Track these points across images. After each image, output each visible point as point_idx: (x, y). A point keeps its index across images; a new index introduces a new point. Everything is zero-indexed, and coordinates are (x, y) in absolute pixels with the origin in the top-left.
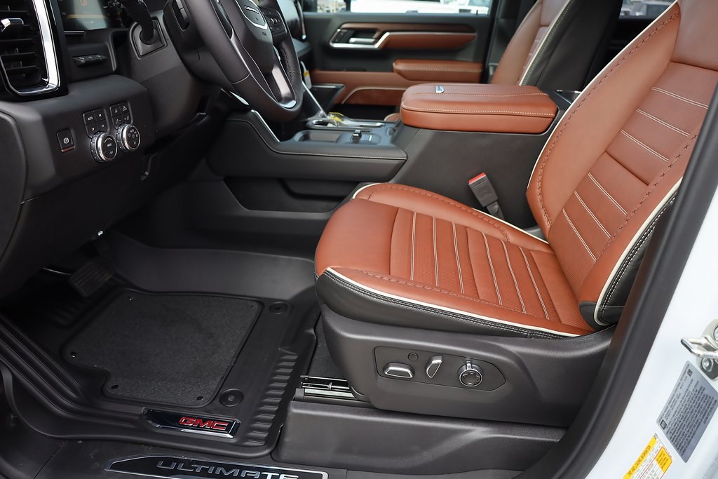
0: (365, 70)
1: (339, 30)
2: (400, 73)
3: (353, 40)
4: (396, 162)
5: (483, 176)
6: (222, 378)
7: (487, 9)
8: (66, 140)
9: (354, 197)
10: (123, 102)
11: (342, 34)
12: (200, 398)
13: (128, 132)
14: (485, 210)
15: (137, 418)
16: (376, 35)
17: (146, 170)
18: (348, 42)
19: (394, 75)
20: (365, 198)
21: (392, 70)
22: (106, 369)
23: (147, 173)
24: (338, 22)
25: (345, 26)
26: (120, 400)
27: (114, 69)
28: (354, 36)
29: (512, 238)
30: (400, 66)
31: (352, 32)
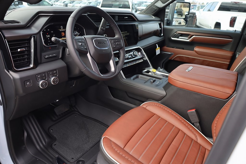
0: (183, 49)
1: (175, 33)
2: (196, 52)
3: (180, 37)
4: (162, 95)
5: (194, 110)
6: (83, 154)
7: (241, 30)
8: (28, 83)
9: (141, 105)
10: (55, 70)
11: (176, 35)
12: (73, 159)
13: (54, 79)
14: (193, 124)
15: (54, 158)
16: (189, 36)
17: (74, 84)
18: (178, 38)
19: (194, 52)
20: (145, 107)
21: (193, 50)
22: (57, 138)
23: (74, 85)
24: (176, 31)
25: (177, 32)
26: (54, 150)
27: (60, 58)
28: (181, 36)
29: (200, 141)
30: (196, 49)
31: (180, 34)
